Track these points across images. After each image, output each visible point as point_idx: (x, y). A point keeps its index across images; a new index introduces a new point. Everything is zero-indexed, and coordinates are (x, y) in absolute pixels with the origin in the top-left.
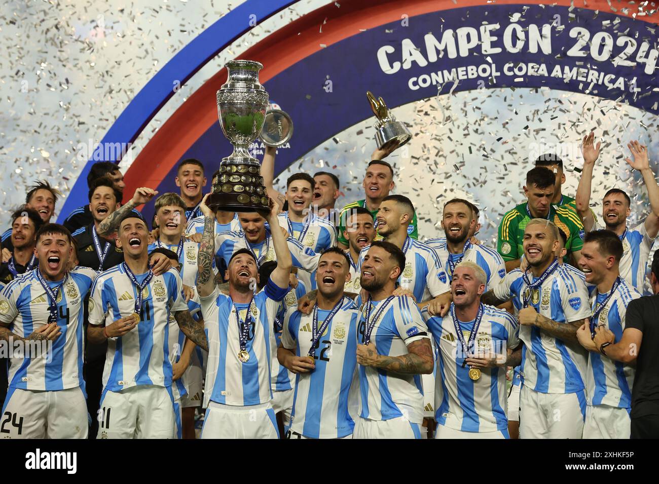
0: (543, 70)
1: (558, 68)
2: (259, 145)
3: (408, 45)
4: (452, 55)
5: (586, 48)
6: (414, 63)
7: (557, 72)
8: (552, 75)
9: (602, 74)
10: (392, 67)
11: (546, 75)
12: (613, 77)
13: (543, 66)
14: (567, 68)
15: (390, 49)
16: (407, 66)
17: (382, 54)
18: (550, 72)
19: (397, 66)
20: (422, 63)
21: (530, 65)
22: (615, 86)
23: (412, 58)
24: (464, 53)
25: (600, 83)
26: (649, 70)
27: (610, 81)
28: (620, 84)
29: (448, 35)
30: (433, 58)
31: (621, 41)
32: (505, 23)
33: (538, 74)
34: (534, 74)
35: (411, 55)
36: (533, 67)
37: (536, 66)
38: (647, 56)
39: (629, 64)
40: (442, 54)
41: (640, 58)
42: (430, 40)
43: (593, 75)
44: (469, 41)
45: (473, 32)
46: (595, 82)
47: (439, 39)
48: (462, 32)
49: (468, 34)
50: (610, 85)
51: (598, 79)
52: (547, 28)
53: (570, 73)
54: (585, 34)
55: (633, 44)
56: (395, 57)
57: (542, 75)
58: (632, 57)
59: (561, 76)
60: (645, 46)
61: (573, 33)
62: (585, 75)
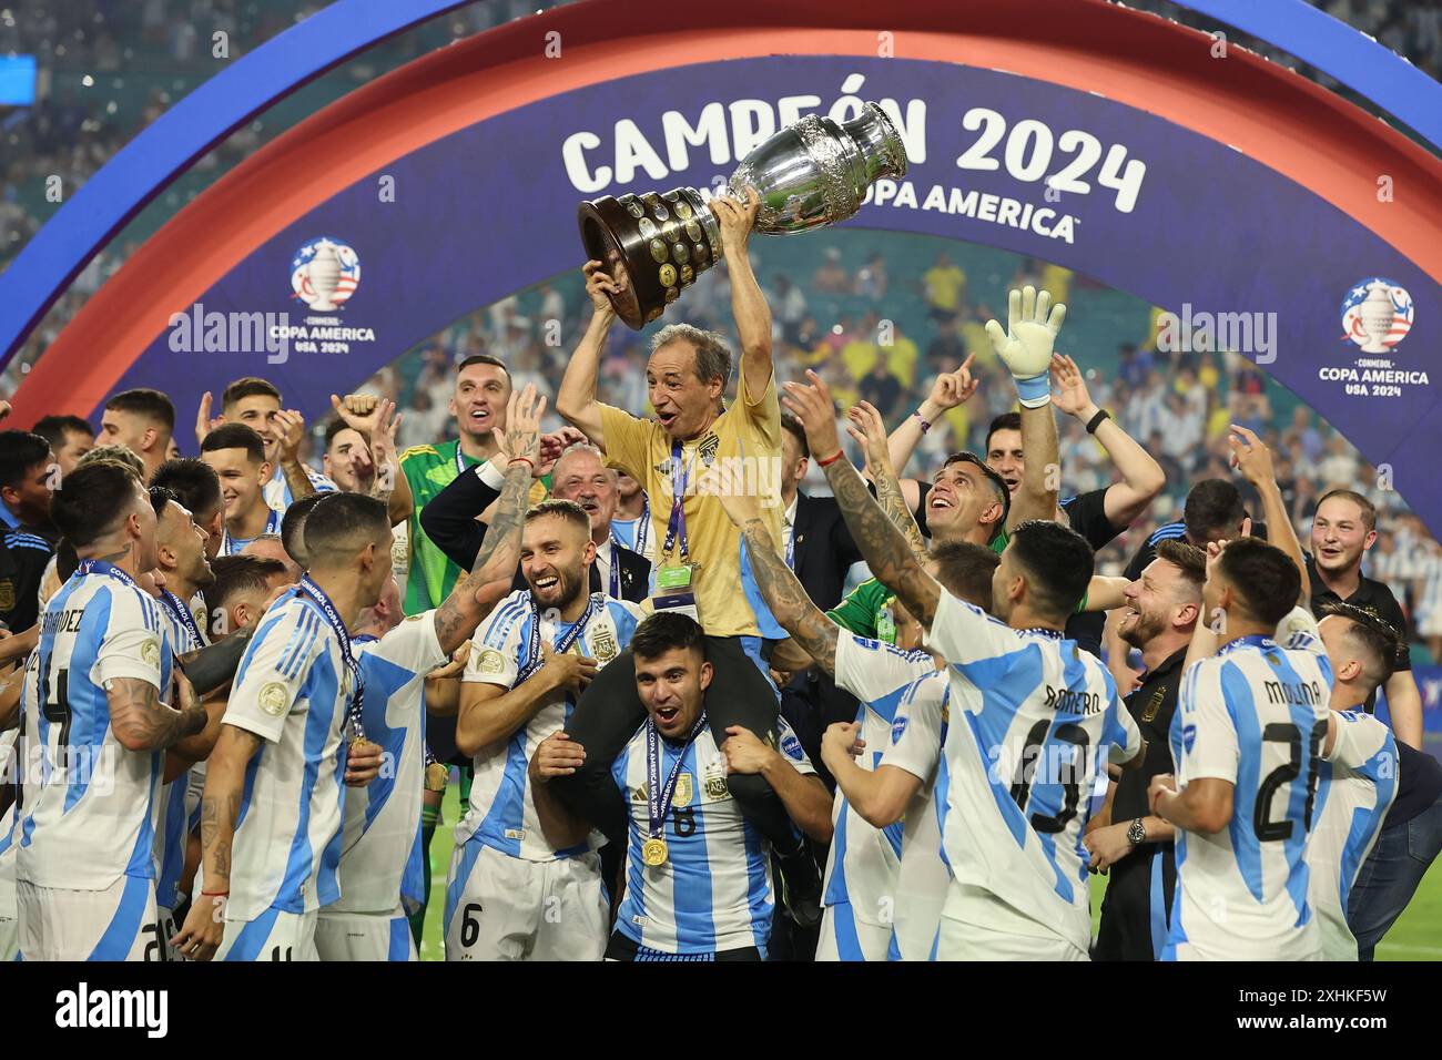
0: (907, 195)
1: (937, 191)
2: (309, 333)
3: (627, 133)
4: (719, 156)
5: (998, 152)
6: (640, 170)
7: (936, 198)
8: (927, 206)
9: (1029, 208)
10: (593, 178)
11: (914, 204)
12: (1051, 214)
13: (908, 187)
14: (956, 193)
15: (591, 141)
16: (625, 175)
17: (574, 148)
18: (922, 196)
19: (604, 175)
20: (657, 171)
21: (882, 183)
22: (1054, 234)
23: (637, 161)
24: (745, 152)
25: (1024, 225)
26: (1125, 203)
27: (1045, 222)
28: (1066, 229)
29: (712, 114)
30: (680, 161)
31: (1069, 141)
32: (831, 95)
33: (897, 203)
34: (889, 202)
35: (634, 153)
36: (886, 189)
37: (892, 186)
38: (1120, 174)
39: (1084, 188)
40: (699, 154)
41: (1107, 178)
42: (674, 124)
43: (1011, 208)
44: (755, 128)
45: (764, 109)
46: (1013, 223)
47: (694, 123)
48: (741, 109)
49: (754, 115)
50: (1044, 231)
51: (1019, 218)
52: (917, 108)
53: (962, 203)
54: (997, 123)
55: (1092, 148)
56: (599, 158)
57: (905, 206)
58: (1091, 176)
59: (943, 209)
60: (1118, 152)
61: (971, 120)
62: (993, 208)
